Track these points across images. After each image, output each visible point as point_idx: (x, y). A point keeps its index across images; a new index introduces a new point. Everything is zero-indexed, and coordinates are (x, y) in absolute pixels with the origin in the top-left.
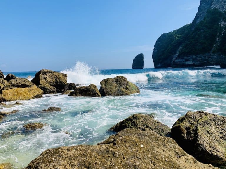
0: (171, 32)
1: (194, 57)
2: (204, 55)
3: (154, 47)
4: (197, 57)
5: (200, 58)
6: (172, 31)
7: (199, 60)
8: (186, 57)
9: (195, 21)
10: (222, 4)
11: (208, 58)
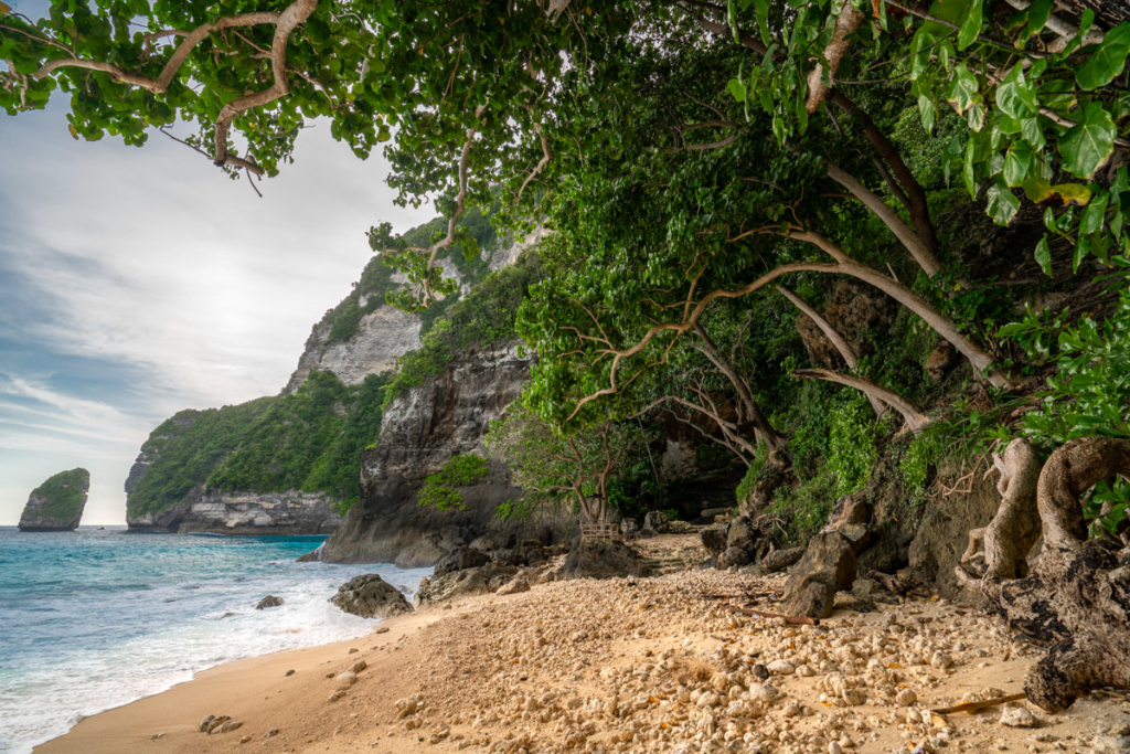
0: (215, 410)
1: (254, 498)
2: (283, 496)
3: (142, 450)
4: (262, 500)
5: (271, 502)
6: (219, 408)
7: (267, 511)
8: (229, 499)
9: (286, 391)
10: (346, 364)
11: (292, 505)
